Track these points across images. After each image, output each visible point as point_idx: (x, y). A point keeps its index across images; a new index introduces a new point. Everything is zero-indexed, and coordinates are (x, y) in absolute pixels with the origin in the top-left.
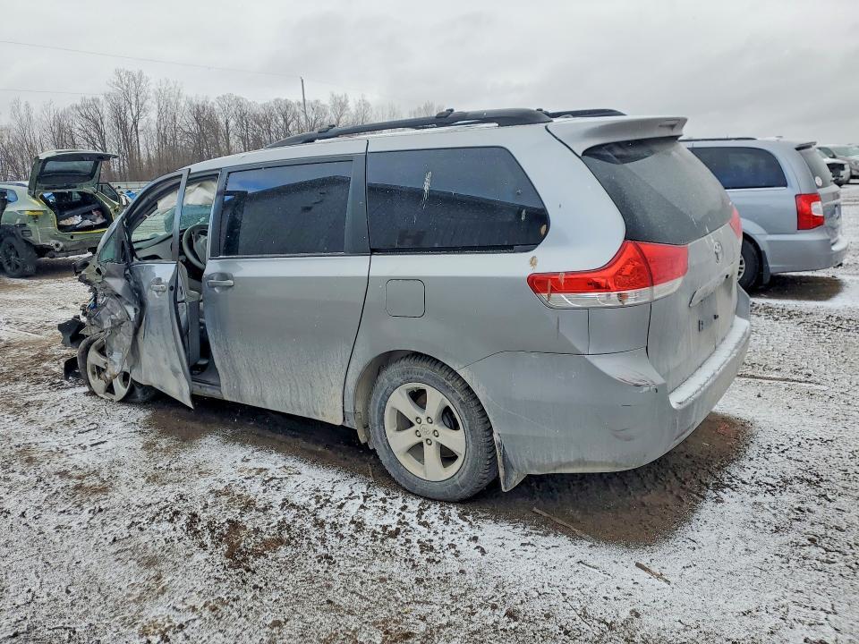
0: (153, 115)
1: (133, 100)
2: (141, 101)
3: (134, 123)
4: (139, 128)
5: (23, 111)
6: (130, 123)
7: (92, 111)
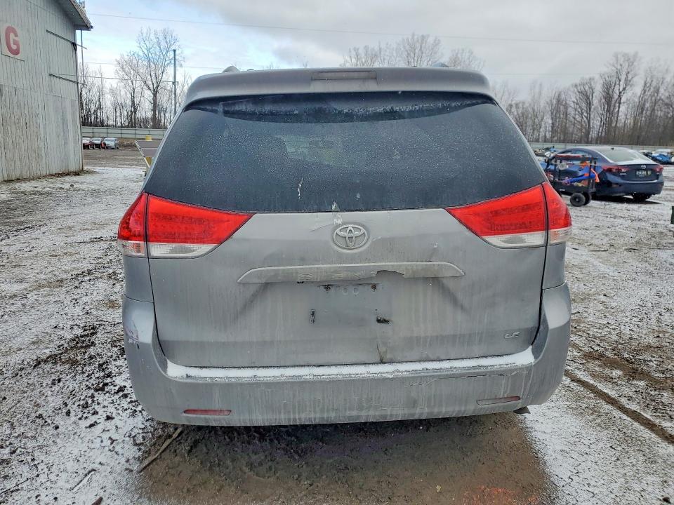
0: (638, 90)
1: (623, 78)
2: (630, 77)
3: (619, 96)
4: (622, 101)
5: (537, 90)
6: (616, 97)
7: (587, 88)
